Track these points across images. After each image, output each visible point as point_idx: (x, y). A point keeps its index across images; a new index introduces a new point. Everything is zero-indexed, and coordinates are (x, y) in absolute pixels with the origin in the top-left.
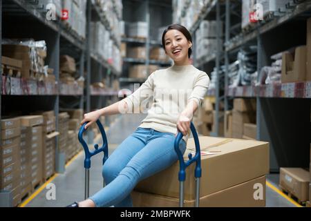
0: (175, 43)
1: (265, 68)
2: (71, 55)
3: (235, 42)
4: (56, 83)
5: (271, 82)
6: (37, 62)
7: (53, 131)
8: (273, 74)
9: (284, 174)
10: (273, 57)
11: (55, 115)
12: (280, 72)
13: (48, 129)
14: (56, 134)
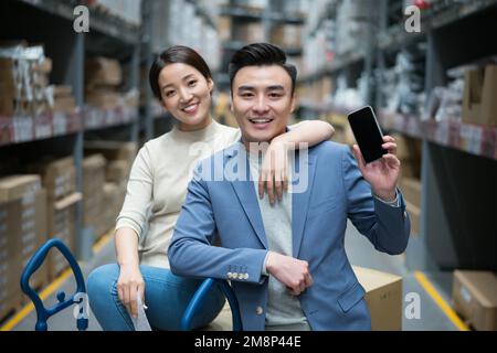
0: (186, 93)
1: (438, 91)
2: (110, 56)
3: (394, 36)
4: (77, 110)
5: (446, 118)
6: (31, 82)
7: (70, 193)
8: (450, 103)
9: (460, 285)
10: (452, 73)
11: (75, 164)
12: (460, 102)
13: (58, 192)
14: (76, 197)
